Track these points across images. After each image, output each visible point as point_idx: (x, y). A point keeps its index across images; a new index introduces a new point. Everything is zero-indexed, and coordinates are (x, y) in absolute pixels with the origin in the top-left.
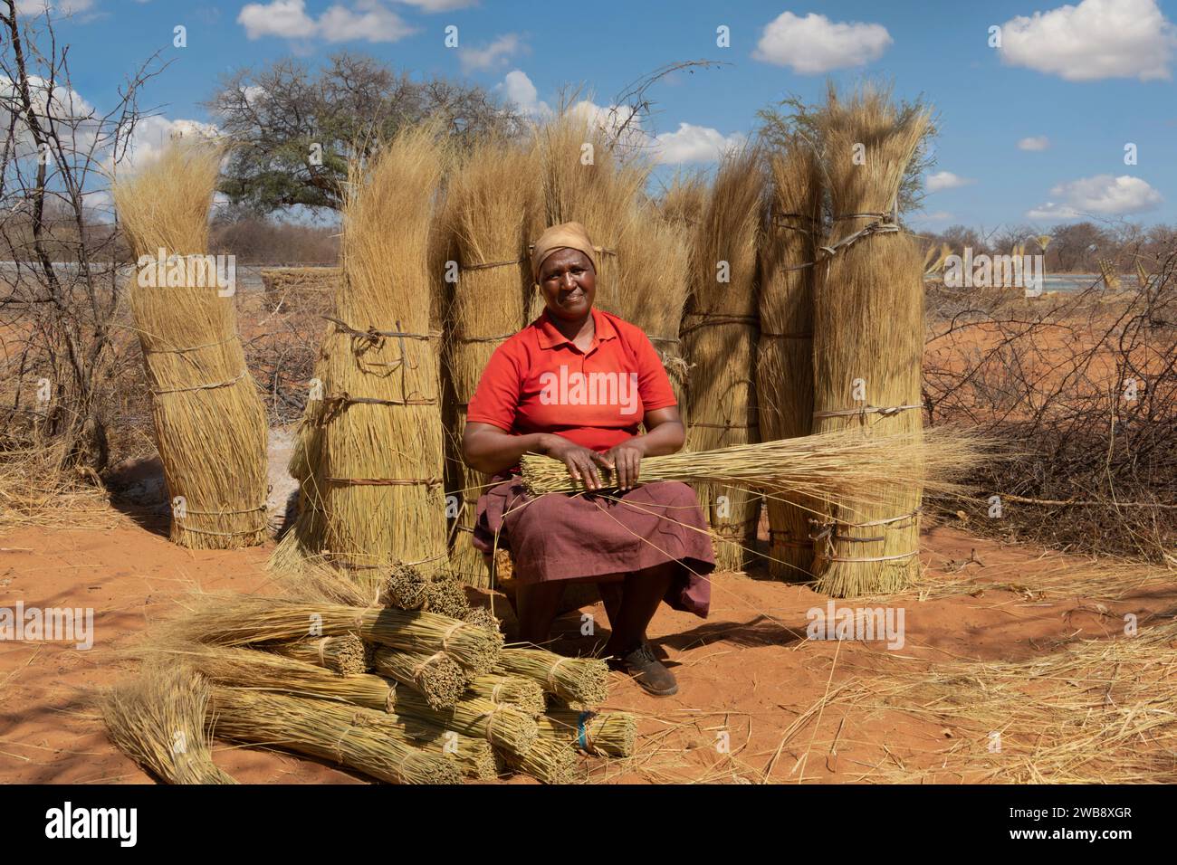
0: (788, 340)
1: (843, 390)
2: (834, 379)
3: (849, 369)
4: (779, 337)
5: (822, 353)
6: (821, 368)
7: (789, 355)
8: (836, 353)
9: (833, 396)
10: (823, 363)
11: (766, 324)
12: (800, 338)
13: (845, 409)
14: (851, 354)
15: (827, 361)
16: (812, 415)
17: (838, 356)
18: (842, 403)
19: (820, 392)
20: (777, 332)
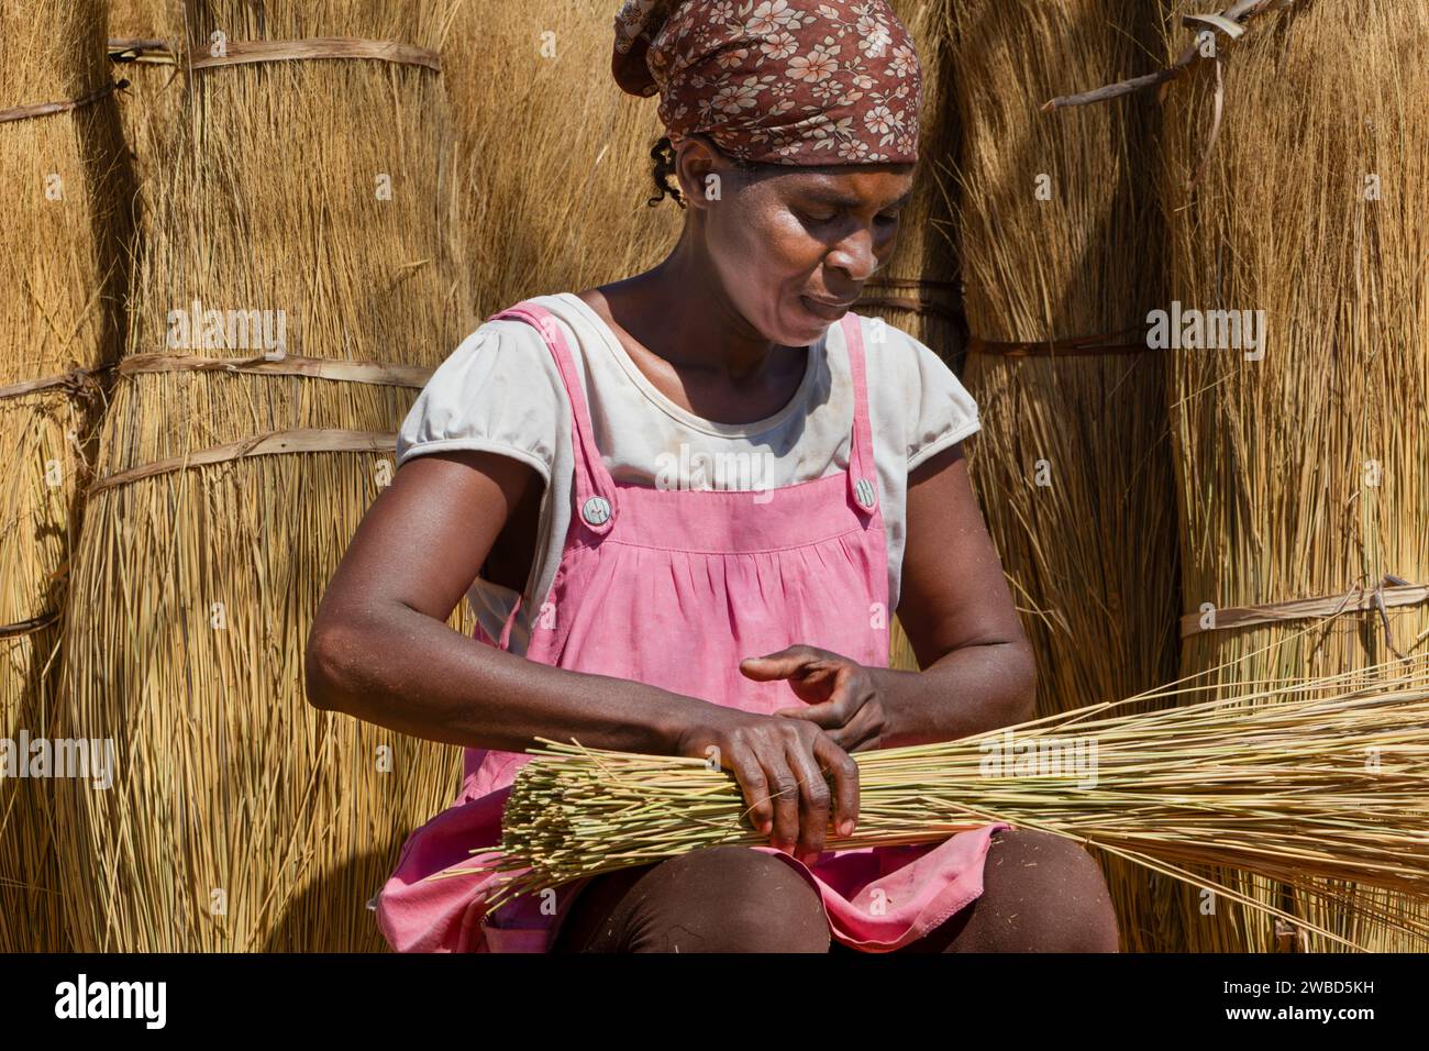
0: (1070, 360)
1: (1293, 528)
2: (1259, 492)
3: (1311, 452)
4: (1035, 350)
5: (1209, 401)
6: (1205, 453)
7: (1080, 411)
8: (1259, 396)
9: (1255, 550)
10: (1214, 433)
11: (986, 306)
12: (1113, 350)
13: (1302, 599)
14: (1317, 396)
15: (1227, 428)
16: (1178, 626)
17: (1267, 409)
18: (1290, 576)
19: (1210, 546)
20: (1028, 331)
